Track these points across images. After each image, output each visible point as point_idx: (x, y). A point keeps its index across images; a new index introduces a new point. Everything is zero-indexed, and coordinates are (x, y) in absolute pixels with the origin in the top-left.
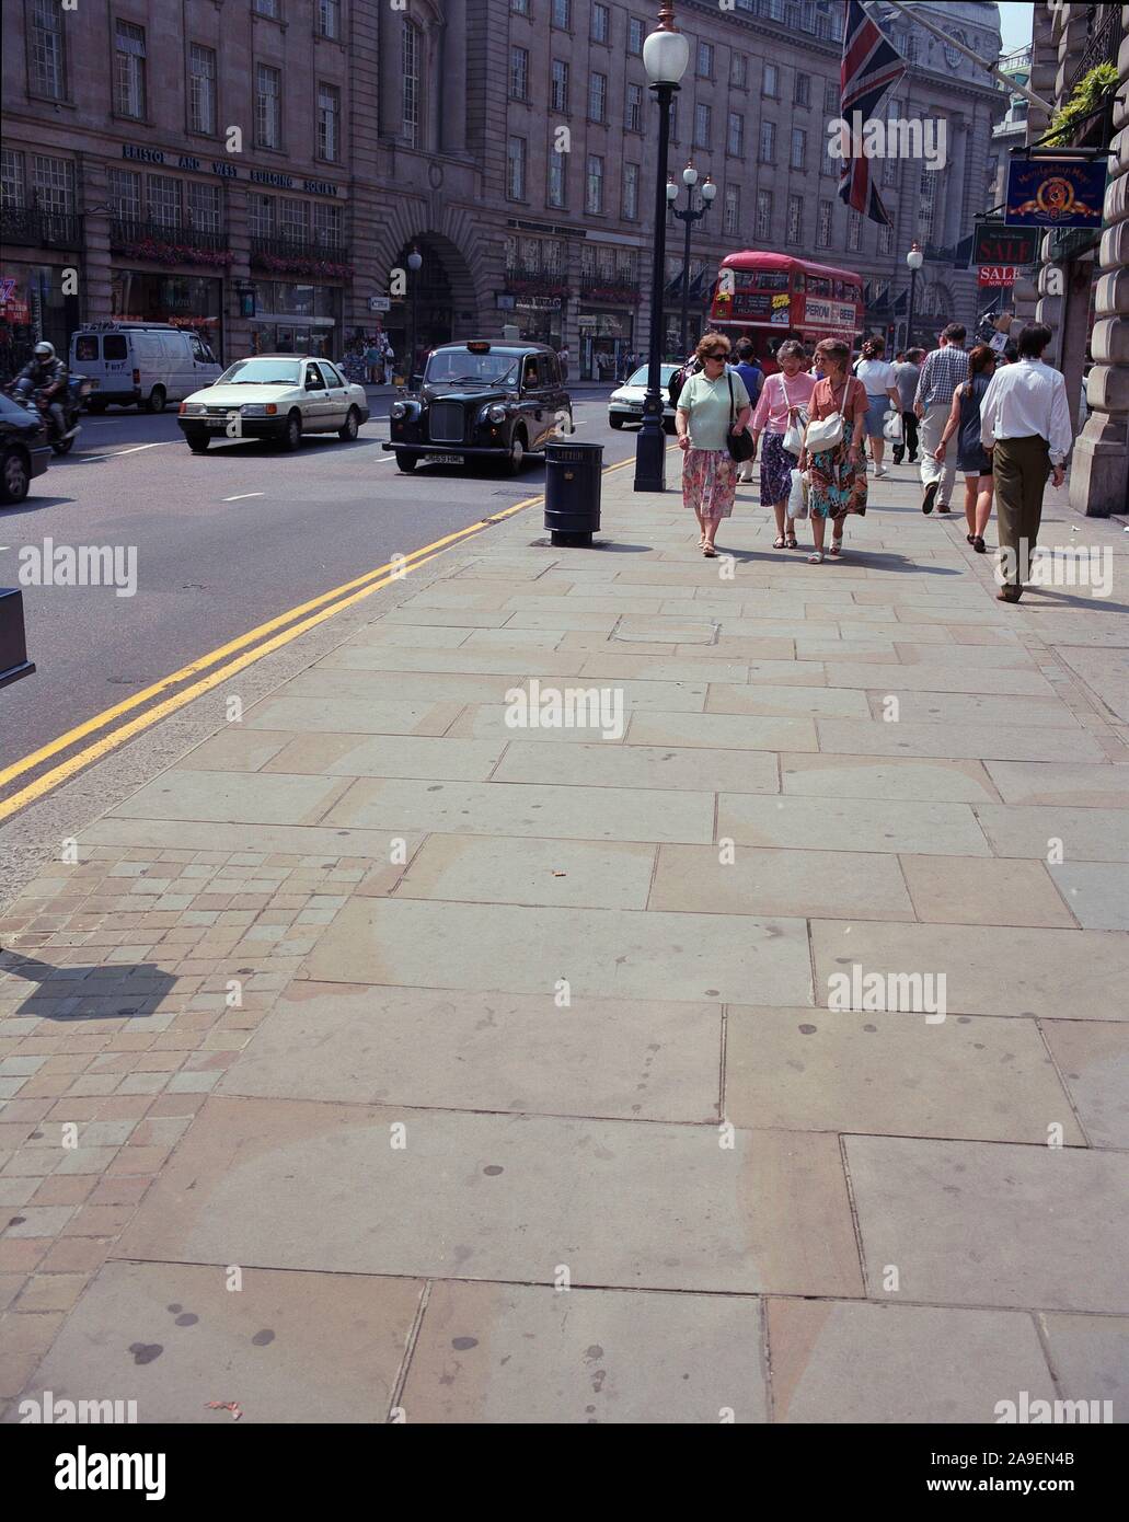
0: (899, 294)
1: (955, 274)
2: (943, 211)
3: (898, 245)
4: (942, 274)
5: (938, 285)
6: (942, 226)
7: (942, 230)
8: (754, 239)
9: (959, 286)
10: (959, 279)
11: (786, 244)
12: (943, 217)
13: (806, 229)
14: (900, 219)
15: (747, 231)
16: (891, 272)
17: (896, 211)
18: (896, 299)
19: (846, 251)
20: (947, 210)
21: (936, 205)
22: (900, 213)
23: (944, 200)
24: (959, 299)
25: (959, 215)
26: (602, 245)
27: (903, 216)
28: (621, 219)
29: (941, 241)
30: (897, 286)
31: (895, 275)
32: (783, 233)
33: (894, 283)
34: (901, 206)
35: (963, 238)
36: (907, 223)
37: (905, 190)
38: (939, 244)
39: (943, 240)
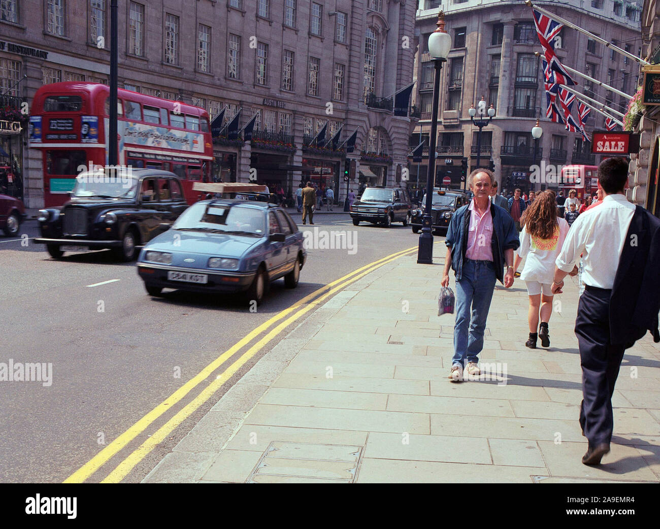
0: (351, 135)
1: (395, 120)
2: (382, 69)
3: (348, 93)
4: (384, 119)
5: (379, 129)
6: (382, 81)
7: (382, 85)
8: (225, 79)
9: (396, 130)
10: (397, 125)
11: (254, 85)
12: (382, 75)
13: (271, 74)
14: (349, 71)
15: (219, 70)
16: (343, 116)
17: (347, 64)
18: (348, 139)
19: (306, 96)
20: (385, 68)
21: (377, 64)
22: (350, 66)
23: (383, 59)
24: (396, 141)
25: (395, 72)
26: (68, 70)
27: (352, 69)
28: (88, 45)
29: (381, 94)
30: (349, 128)
31: (346, 118)
32: (252, 75)
33: (346, 125)
34: (350, 61)
35: (398, 91)
36: (355, 75)
37: (353, 47)
38: (379, 94)
39: (383, 94)
